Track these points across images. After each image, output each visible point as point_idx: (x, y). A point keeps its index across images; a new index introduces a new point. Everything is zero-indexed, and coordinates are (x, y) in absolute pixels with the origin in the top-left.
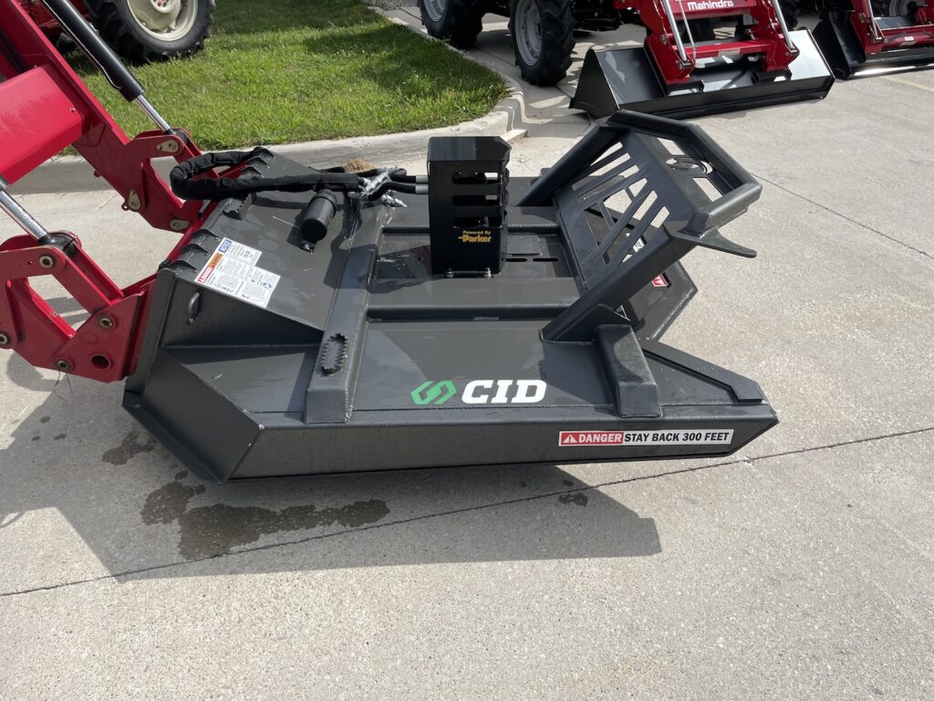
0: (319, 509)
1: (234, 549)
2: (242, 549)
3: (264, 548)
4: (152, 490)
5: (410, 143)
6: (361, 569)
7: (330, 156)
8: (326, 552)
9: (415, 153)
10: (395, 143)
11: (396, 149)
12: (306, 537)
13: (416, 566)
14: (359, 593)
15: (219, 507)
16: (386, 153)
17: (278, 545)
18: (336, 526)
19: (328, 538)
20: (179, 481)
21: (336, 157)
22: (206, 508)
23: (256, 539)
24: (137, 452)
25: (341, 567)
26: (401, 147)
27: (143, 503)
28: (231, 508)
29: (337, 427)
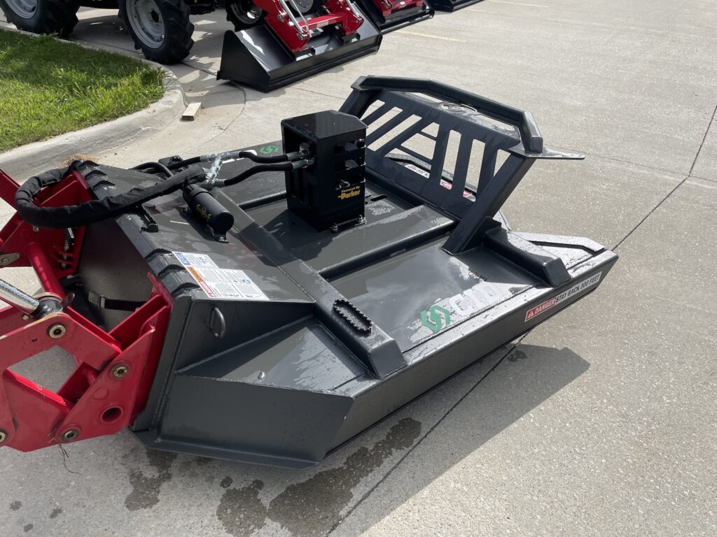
0: (370, 448)
1: (343, 513)
2: (349, 510)
3: (364, 498)
4: (215, 509)
5: (120, 131)
6: (448, 472)
7: (47, 157)
8: (411, 475)
9: (126, 139)
10: (107, 133)
11: (109, 138)
12: (385, 473)
13: (479, 449)
14: (465, 489)
15: (291, 489)
16: (101, 143)
17: (372, 490)
18: (397, 454)
19: (402, 464)
20: (231, 487)
21: (53, 157)
22: (281, 496)
23: (351, 496)
24: (159, 485)
25: (434, 479)
26: (113, 135)
27: (219, 523)
28: (302, 484)
29: (403, 372)
